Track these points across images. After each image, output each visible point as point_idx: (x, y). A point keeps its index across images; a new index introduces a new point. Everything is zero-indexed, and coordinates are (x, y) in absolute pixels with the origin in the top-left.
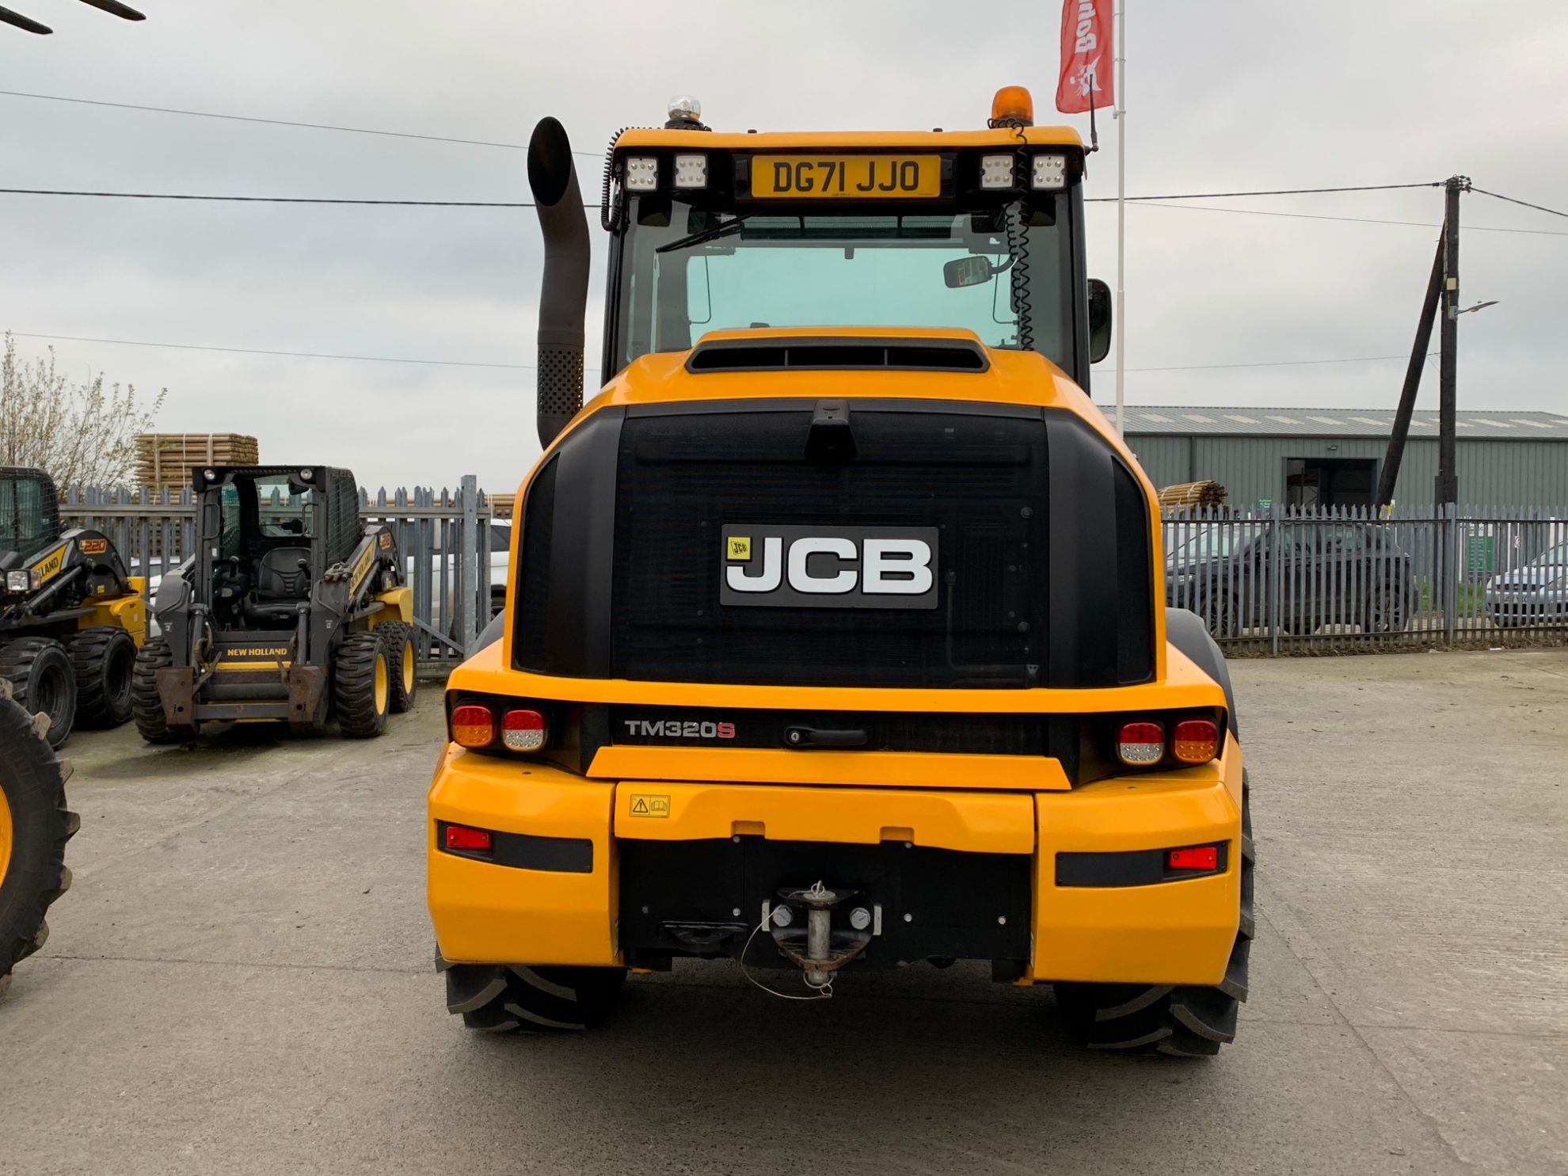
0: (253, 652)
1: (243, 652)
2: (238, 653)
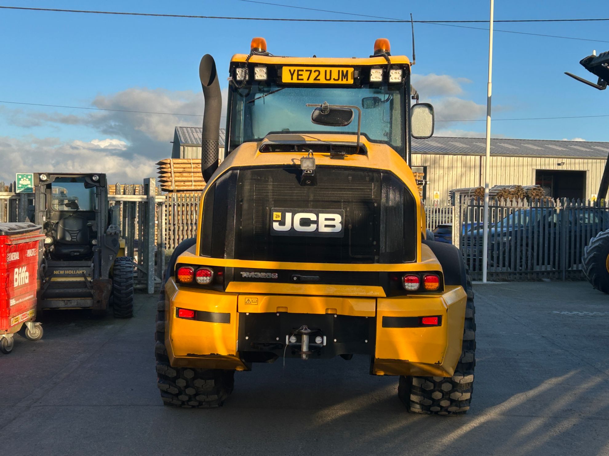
0: (67, 272)
1: (62, 272)
2: (60, 273)
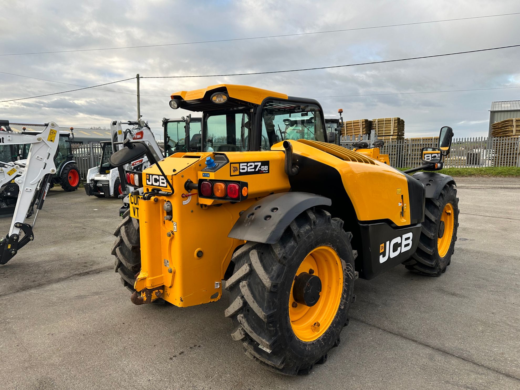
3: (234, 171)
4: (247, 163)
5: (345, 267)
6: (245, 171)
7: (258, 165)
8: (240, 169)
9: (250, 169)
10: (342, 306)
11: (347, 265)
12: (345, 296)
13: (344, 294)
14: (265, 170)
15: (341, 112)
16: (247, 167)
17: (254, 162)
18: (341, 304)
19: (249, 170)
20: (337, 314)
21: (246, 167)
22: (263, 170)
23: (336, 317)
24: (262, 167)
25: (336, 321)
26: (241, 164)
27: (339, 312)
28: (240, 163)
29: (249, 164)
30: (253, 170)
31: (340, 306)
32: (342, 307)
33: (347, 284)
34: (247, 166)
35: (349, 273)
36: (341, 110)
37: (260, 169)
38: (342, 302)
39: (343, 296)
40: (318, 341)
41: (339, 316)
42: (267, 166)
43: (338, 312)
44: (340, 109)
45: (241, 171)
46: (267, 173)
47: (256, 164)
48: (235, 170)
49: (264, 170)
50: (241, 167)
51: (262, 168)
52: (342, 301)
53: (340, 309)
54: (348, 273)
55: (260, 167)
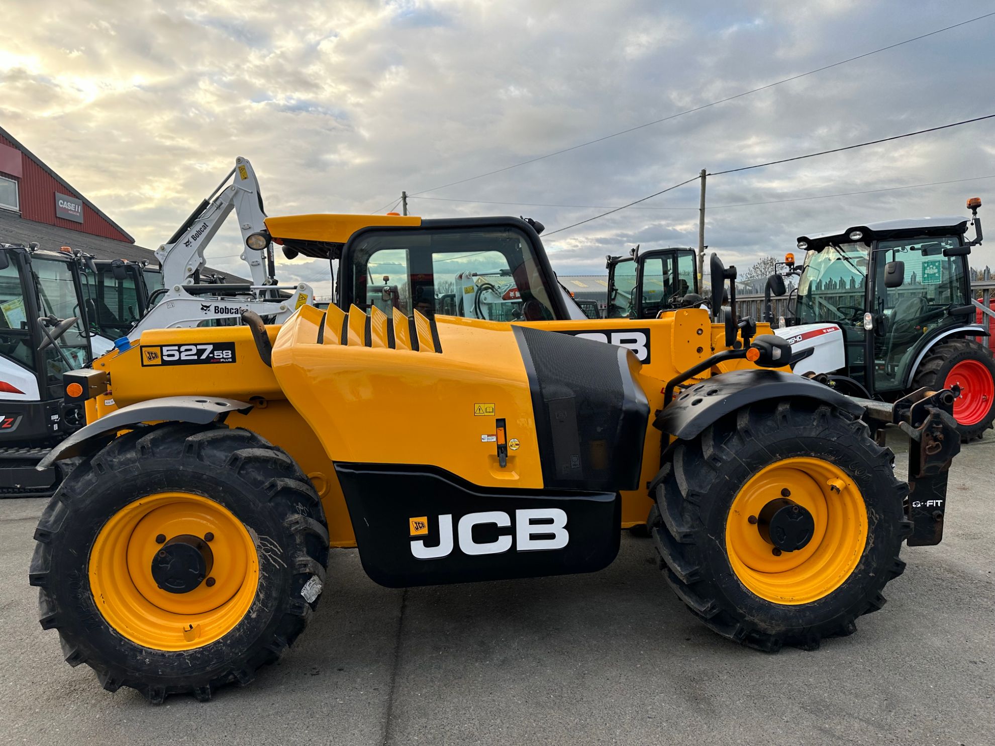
3: (150, 359)
4: (180, 346)
5: (258, 542)
6: (176, 358)
7: (205, 350)
8: (162, 355)
9: (186, 355)
10: (254, 612)
11: (262, 539)
12: (262, 596)
13: (261, 593)
14: (225, 357)
15: (974, 206)
16: (180, 352)
17: (196, 345)
18: (251, 608)
19: (183, 358)
20: (240, 625)
21: (177, 353)
22: (221, 357)
23: (237, 629)
24: (215, 352)
25: (233, 635)
26: (165, 349)
27: (246, 622)
28: (161, 347)
29: (182, 349)
30: (196, 357)
31: (249, 612)
32: (254, 616)
33: (266, 574)
34: (179, 350)
35: (269, 555)
36: (977, 199)
37: (211, 355)
38: (255, 606)
39: (257, 595)
40: (179, 655)
41: (243, 628)
42: (230, 352)
43: (243, 621)
44: (972, 199)
45: (166, 358)
46: (229, 362)
47: (199, 347)
48: (152, 356)
49: (223, 358)
50: (165, 353)
51: (215, 354)
52: (254, 604)
53: (248, 616)
54: (267, 554)
55: (212, 352)
